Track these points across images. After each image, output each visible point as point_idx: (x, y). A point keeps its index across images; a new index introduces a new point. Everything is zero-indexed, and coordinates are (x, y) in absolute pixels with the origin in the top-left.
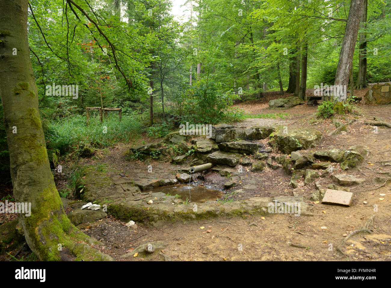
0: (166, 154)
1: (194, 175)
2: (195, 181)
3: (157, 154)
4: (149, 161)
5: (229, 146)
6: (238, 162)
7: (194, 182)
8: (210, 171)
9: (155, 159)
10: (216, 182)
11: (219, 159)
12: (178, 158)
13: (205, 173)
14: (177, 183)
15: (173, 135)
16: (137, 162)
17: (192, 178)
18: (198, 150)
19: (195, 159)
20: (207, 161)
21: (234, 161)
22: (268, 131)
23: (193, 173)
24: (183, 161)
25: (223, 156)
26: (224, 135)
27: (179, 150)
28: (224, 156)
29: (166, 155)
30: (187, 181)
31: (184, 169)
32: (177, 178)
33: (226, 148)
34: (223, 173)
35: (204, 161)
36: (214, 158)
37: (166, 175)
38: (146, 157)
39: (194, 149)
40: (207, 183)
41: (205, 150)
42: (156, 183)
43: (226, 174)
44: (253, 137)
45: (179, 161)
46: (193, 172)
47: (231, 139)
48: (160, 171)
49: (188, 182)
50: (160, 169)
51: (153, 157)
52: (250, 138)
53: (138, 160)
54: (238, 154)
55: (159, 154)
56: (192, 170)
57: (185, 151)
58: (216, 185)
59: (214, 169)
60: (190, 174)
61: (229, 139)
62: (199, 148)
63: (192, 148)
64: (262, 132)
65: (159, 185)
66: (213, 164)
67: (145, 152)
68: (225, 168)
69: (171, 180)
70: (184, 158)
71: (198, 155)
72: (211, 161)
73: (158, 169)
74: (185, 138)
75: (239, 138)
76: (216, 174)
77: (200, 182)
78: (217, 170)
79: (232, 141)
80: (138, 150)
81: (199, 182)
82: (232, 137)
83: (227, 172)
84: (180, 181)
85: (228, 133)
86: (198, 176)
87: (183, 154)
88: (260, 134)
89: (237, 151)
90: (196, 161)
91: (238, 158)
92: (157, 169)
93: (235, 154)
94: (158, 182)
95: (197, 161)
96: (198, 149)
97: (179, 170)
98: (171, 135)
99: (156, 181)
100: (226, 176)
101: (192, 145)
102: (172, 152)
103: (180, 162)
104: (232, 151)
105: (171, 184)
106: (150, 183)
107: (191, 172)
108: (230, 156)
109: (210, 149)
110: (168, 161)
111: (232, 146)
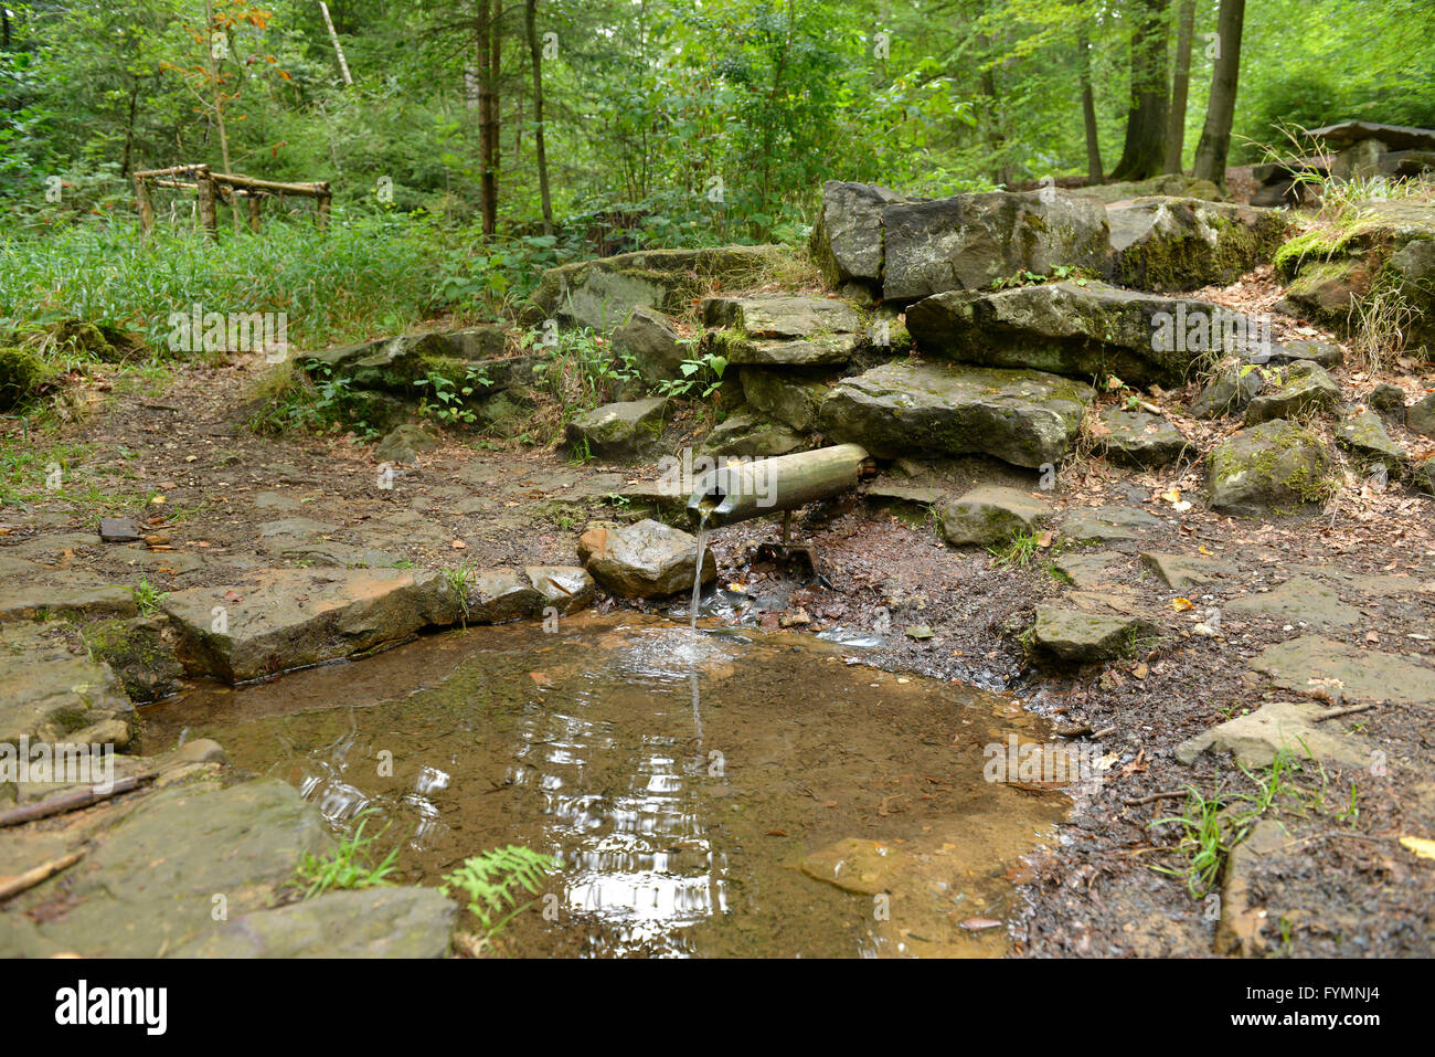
0: (532, 394)
1: (727, 533)
2: (734, 587)
3: (467, 390)
4: (406, 439)
5: (1003, 313)
6: (1074, 438)
7: (728, 593)
8: (848, 507)
9: (456, 428)
10: (921, 599)
11: (925, 417)
12: (610, 417)
13: (815, 524)
14: (583, 601)
15: (579, 278)
16: (331, 443)
17: (709, 560)
18: (751, 352)
19: (731, 423)
20: (822, 431)
21: (1050, 431)
22: (1250, 229)
23: (719, 521)
24: (640, 434)
25: (948, 389)
26: (950, 240)
27: (619, 365)
28: (960, 392)
29: (530, 403)
30: (670, 588)
31: (643, 489)
32: (583, 556)
33: (969, 336)
34: (969, 522)
35: (797, 434)
36: (885, 402)
37: (502, 535)
38: (395, 411)
39: (719, 348)
40: (838, 608)
41: (808, 350)
42: (378, 603)
43: (998, 533)
44: (1151, 263)
45: (617, 436)
46: (722, 509)
47: (1009, 269)
48: (468, 504)
49: (682, 595)
50: (473, 490)
51: (443, 414)
52: (1133, 276)
53: (344, 431)
54: (1066, 382)
55: (482, 396)
56: (715, 498)
57: (660, 369)
58: (924, 630)
59: (882, 489)
60: (691, 529)
61: (993, 269)
62: (759, 336)
63: (712, 346)
64: (1213, 236)
65: (415, 621)
66: (871, 457)
67: (390, 378)
68: (970, 488)
69: (535, 573)
70: (651, 417)
71: (751, 394)
72: (860, 427)
73: (459, 490)
74: (661, 291)
75: (1065, 262)
76: (903, 534)
77: (776, 592)
78: (913, 502)
79: (1011, 281)
80: (345, 365)
81: (767, 599)
82: (1017, 254)
83: (999, 516)
84: (609, 585)
85: (989, 218)
86: (762, 548)
87: (643, 389)
88: (1203, 243)
89: (1052, 359)
90: (735, 432)
91: (1072, 407)
92: (447, 491)
93: (1043, 382)
94: (403, 595)
95: (745, 430)
96: (756, 344)
97: (608, 501)
98: (566, 273)
99: (382, 590)
100: (1001, 543)
101: (704, 333)
102: (571, 384)
103: (623, 443)
104: (1013, 357)
105: (528, 606)
106: (322, 605)
107: (705, 512)
108: (1007, 389)
109: (848, 343)
110: (542, 441)
111: (1025, 318)
